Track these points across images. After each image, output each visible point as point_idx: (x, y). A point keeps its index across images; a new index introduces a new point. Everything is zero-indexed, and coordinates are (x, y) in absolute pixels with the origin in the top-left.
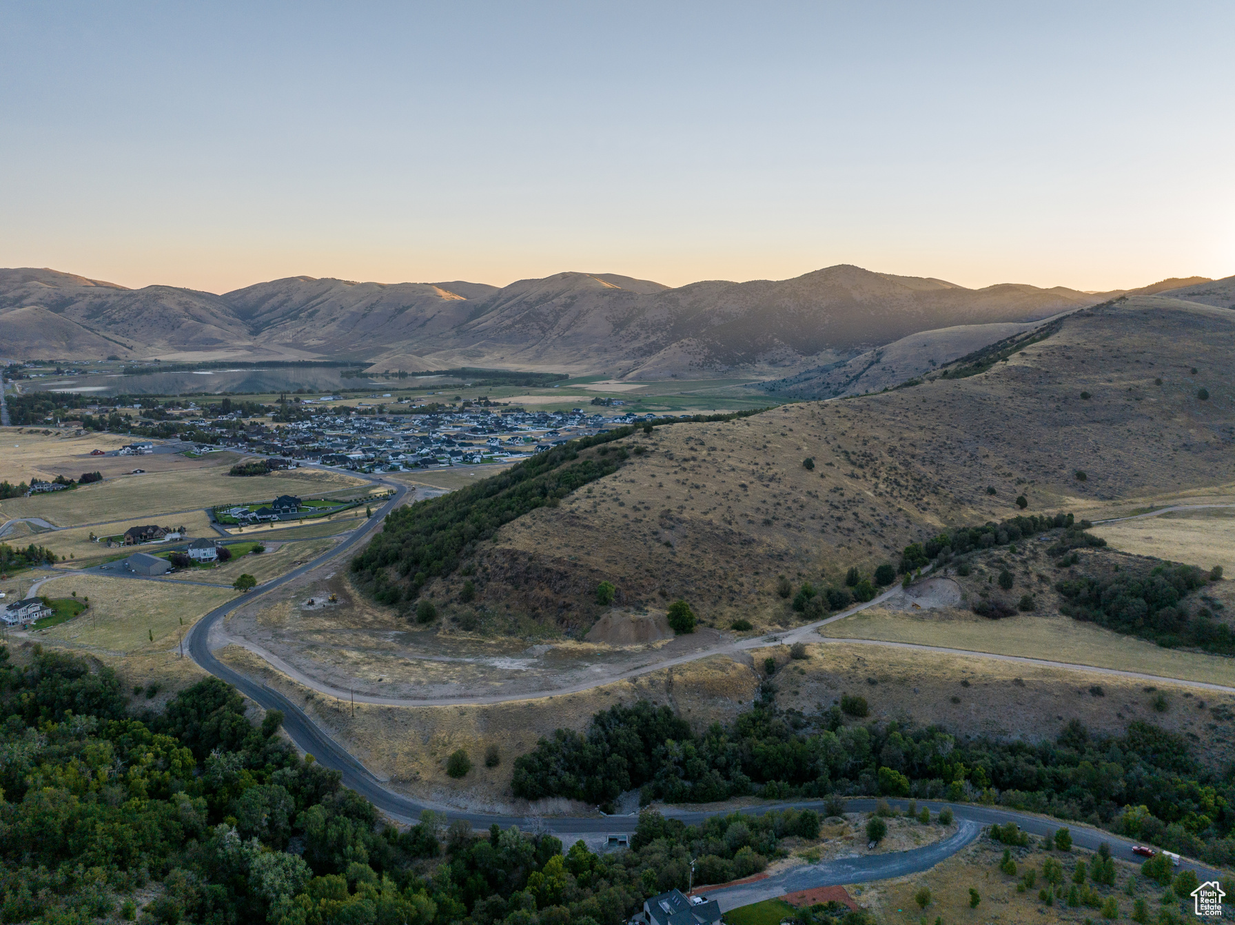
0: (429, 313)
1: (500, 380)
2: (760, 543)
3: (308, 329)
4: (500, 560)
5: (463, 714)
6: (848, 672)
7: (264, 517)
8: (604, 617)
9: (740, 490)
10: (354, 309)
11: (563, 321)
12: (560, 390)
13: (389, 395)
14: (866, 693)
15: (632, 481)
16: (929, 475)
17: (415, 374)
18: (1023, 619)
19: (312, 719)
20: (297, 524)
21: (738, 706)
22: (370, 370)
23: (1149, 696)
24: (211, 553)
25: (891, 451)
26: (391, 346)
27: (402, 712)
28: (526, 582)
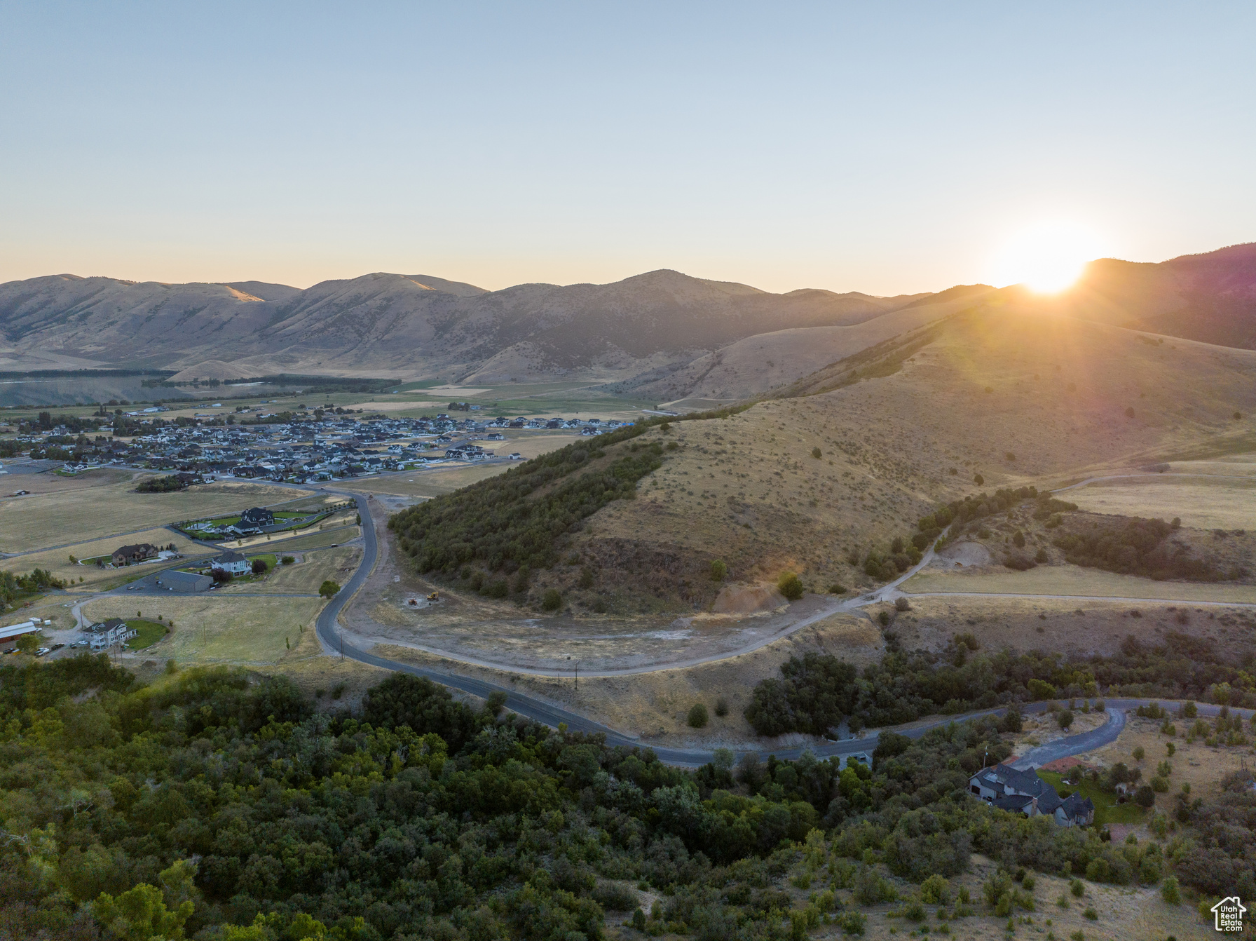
0: (225, 315)
1: (332, 387)
2: (816, 521)
3: (80, 334)
4: (605, 548)
5: (672, 677)
6: (949, 617)
7: (247, 530)
8: (723, 590)
9: (777, 478)
10: (134, 312)
11: (381, 324)
12: (402, 396)
13: (219, 405)
14: (969, 631)
15: (686, 473)
16: (904, 460)
17: (227, 382)
18: (1041, 568)
19: (530, 697)
20: (291, 535)
21: (876, 651)
22: (174, 378)
23: (1174, 614)
24: (244, 567)
25: (867, 440)
26: (185, 352)
27: (618, 681)
28: (639, 566)
